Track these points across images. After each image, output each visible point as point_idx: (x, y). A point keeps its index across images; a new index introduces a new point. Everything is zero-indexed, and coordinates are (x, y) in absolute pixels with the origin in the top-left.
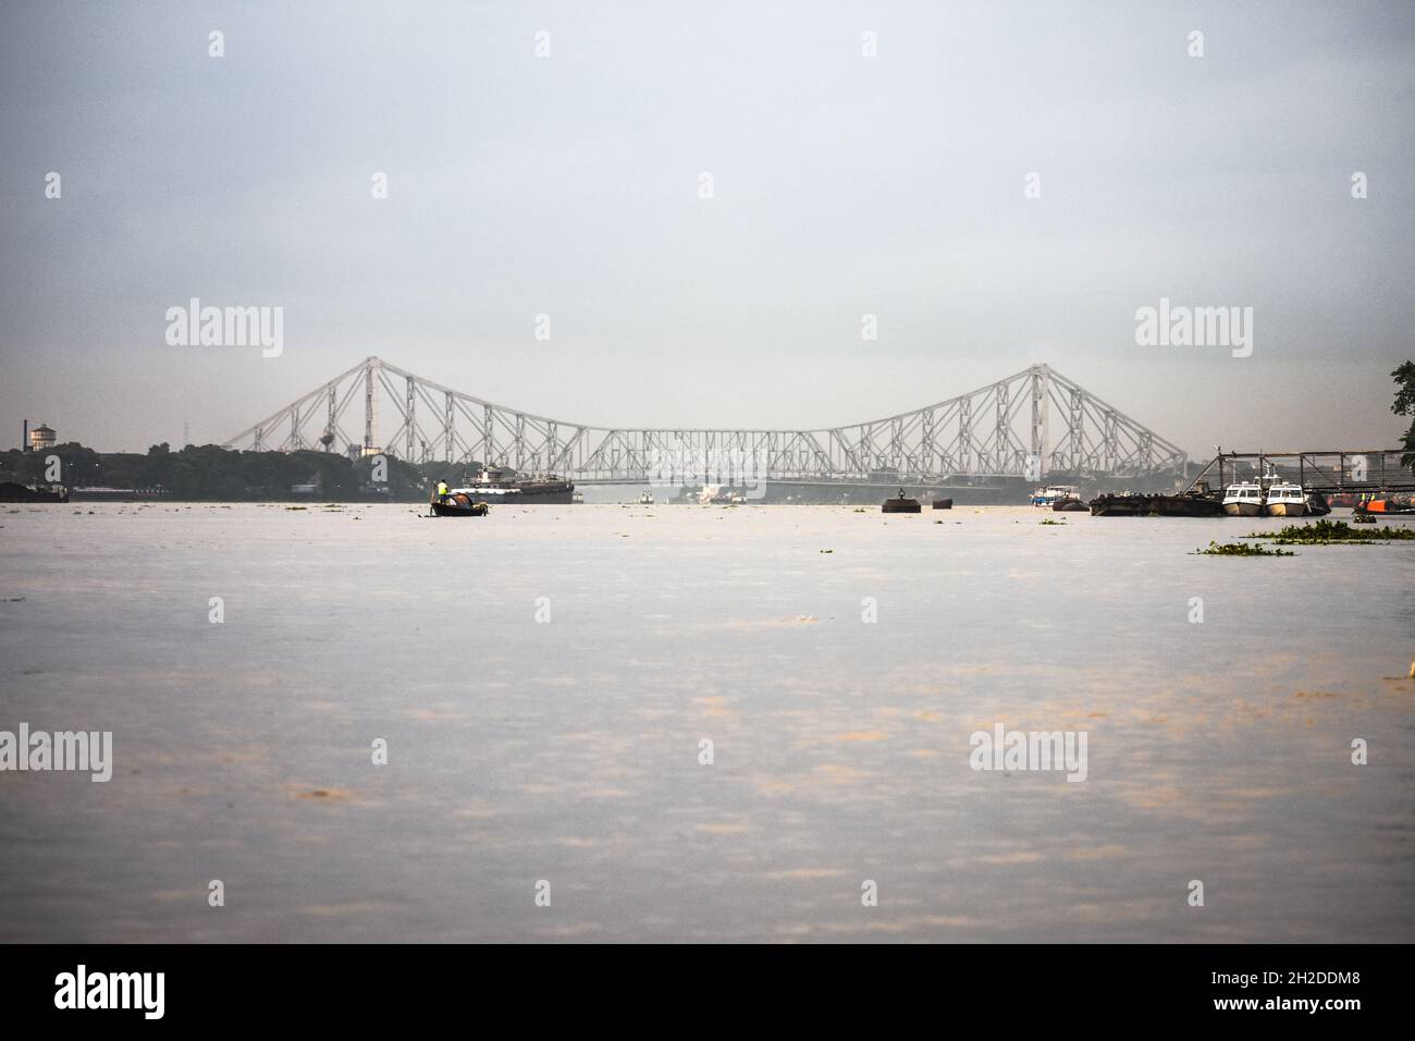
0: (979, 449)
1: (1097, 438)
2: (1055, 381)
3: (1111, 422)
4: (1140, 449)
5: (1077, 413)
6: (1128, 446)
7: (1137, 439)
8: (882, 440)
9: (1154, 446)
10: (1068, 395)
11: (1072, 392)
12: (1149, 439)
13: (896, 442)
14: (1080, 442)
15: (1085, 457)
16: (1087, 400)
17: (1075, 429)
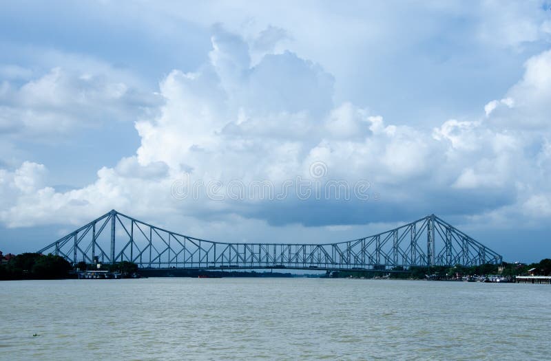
0: (403, 254)
1: (459, 249)
2: (438, 223)
3: (465, 241)
4: (479, 254)
5: (449, 238)
6: (473, 252)
7: (478, 249)
8: (357, 249)
9: (486, 253)
10: (444, 229)
11: (447, 228)
12: (484, 250)
13: (363, 250)
14: (451, 251)
15: (453, 258)
16: (454, 231)
17: (448, 244)
